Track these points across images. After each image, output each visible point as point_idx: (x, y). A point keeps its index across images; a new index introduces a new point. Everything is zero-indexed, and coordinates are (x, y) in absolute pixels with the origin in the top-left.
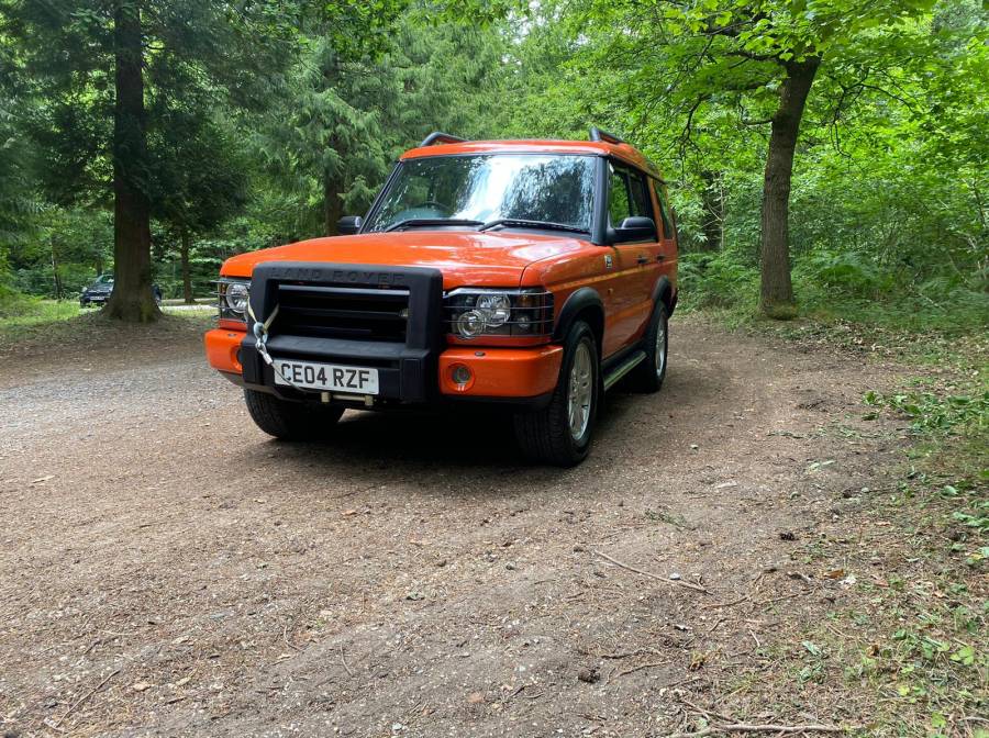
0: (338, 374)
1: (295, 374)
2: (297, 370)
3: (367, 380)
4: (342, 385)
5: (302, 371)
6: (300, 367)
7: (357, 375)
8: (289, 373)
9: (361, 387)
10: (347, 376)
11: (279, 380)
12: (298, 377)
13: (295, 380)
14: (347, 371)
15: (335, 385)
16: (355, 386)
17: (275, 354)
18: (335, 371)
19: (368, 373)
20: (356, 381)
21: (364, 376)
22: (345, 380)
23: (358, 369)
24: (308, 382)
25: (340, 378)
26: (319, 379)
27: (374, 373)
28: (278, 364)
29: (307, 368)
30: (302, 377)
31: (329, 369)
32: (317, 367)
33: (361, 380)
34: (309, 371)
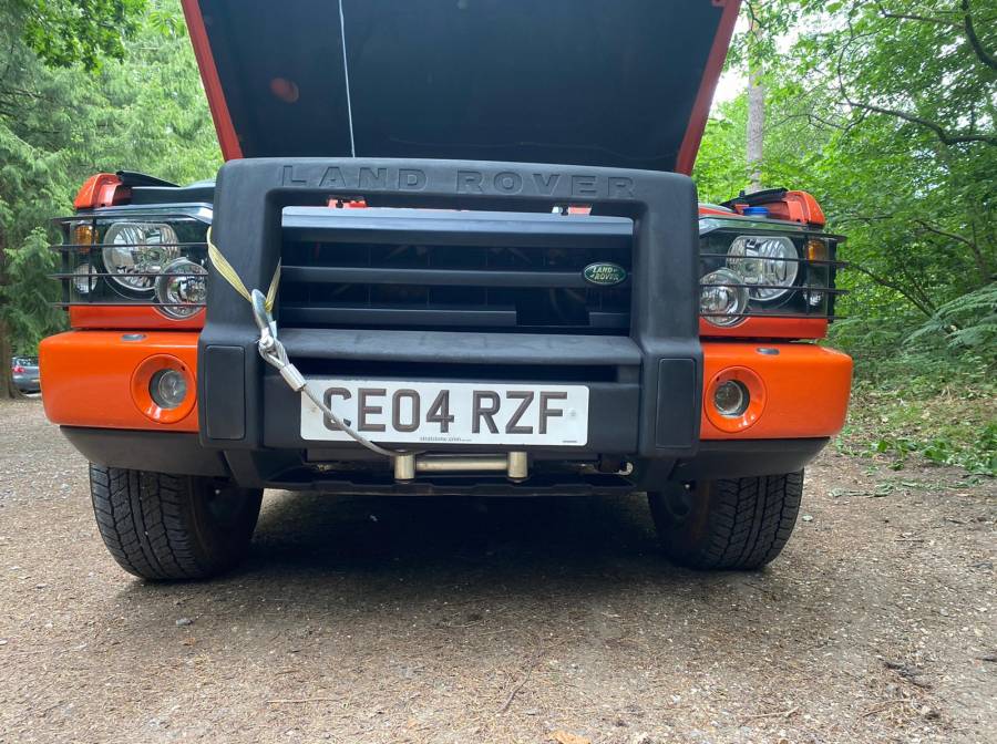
0: (487, 403)
1: (364, 410)
2: (371, 401)
3: (559, 413)
4: (494, 430)
5: (386, 403)
6: (382, 393)
7: (535, 405)
8: (345, 409)
9: (543, 430)
10: (509, 408)
11: (312, 429)
12: (371, 419)
13: (363, 426)
14: (511, 395)
15: (476, 430)
16: (529, 430)
17: (311, 365)
18: (478, 396)
19: (563, 396)
20: (531, 417)
21: (552, 404)
22: (502, 419)
23: (537, 389)
24: (398, 427)
25: (489, 414)
26: (432, 418)
27: (578, 396)
28: (319, 386)
29: (399, 395)
30: (385, 418)
31: (462, 393)
32: (429, 390)
33: (545, 413)
34: (407, 403)
